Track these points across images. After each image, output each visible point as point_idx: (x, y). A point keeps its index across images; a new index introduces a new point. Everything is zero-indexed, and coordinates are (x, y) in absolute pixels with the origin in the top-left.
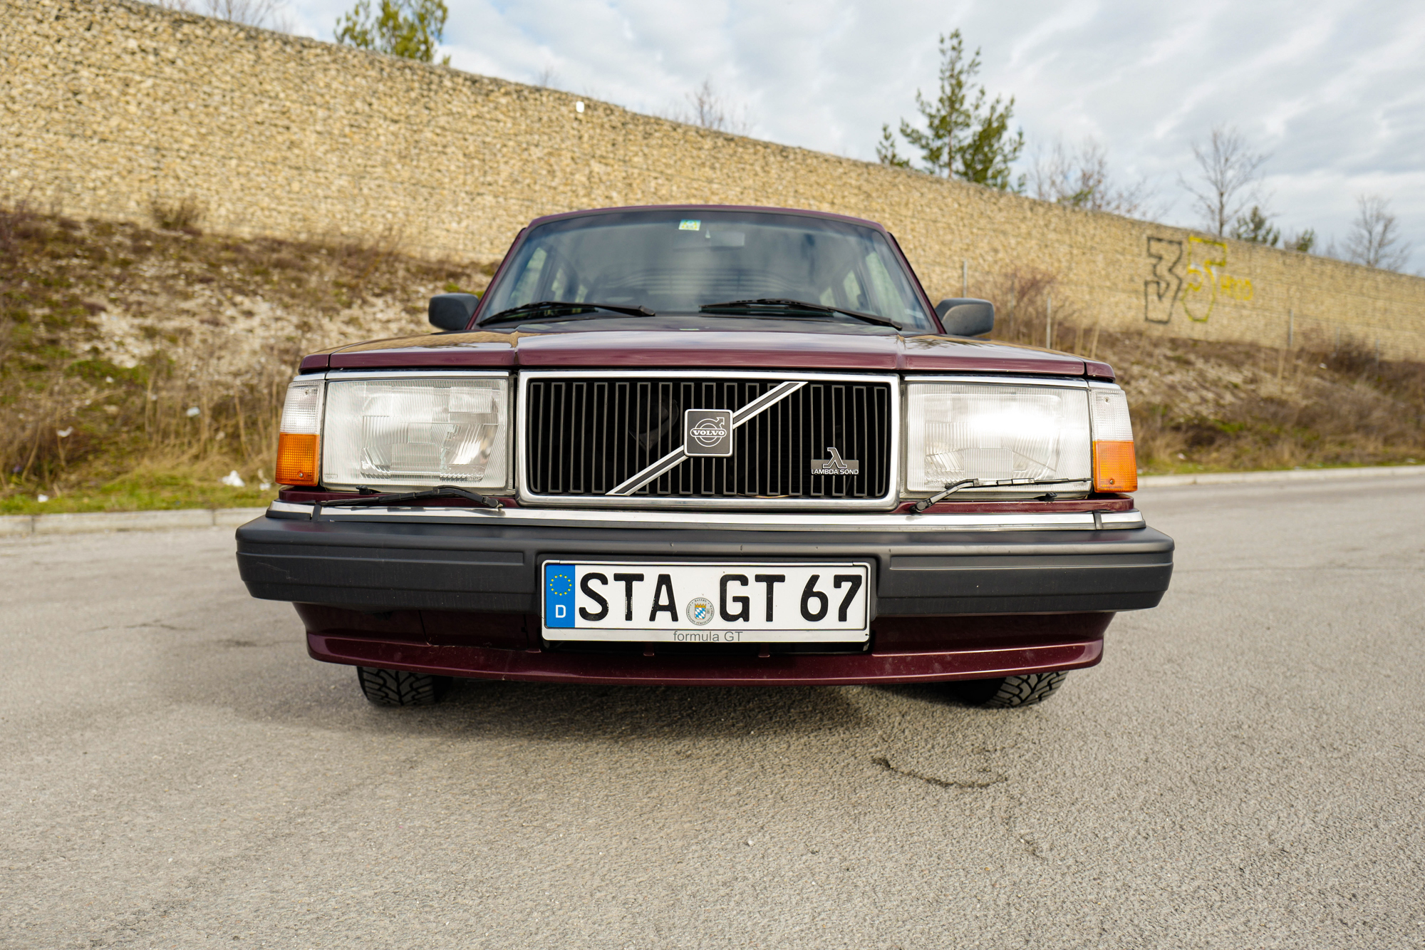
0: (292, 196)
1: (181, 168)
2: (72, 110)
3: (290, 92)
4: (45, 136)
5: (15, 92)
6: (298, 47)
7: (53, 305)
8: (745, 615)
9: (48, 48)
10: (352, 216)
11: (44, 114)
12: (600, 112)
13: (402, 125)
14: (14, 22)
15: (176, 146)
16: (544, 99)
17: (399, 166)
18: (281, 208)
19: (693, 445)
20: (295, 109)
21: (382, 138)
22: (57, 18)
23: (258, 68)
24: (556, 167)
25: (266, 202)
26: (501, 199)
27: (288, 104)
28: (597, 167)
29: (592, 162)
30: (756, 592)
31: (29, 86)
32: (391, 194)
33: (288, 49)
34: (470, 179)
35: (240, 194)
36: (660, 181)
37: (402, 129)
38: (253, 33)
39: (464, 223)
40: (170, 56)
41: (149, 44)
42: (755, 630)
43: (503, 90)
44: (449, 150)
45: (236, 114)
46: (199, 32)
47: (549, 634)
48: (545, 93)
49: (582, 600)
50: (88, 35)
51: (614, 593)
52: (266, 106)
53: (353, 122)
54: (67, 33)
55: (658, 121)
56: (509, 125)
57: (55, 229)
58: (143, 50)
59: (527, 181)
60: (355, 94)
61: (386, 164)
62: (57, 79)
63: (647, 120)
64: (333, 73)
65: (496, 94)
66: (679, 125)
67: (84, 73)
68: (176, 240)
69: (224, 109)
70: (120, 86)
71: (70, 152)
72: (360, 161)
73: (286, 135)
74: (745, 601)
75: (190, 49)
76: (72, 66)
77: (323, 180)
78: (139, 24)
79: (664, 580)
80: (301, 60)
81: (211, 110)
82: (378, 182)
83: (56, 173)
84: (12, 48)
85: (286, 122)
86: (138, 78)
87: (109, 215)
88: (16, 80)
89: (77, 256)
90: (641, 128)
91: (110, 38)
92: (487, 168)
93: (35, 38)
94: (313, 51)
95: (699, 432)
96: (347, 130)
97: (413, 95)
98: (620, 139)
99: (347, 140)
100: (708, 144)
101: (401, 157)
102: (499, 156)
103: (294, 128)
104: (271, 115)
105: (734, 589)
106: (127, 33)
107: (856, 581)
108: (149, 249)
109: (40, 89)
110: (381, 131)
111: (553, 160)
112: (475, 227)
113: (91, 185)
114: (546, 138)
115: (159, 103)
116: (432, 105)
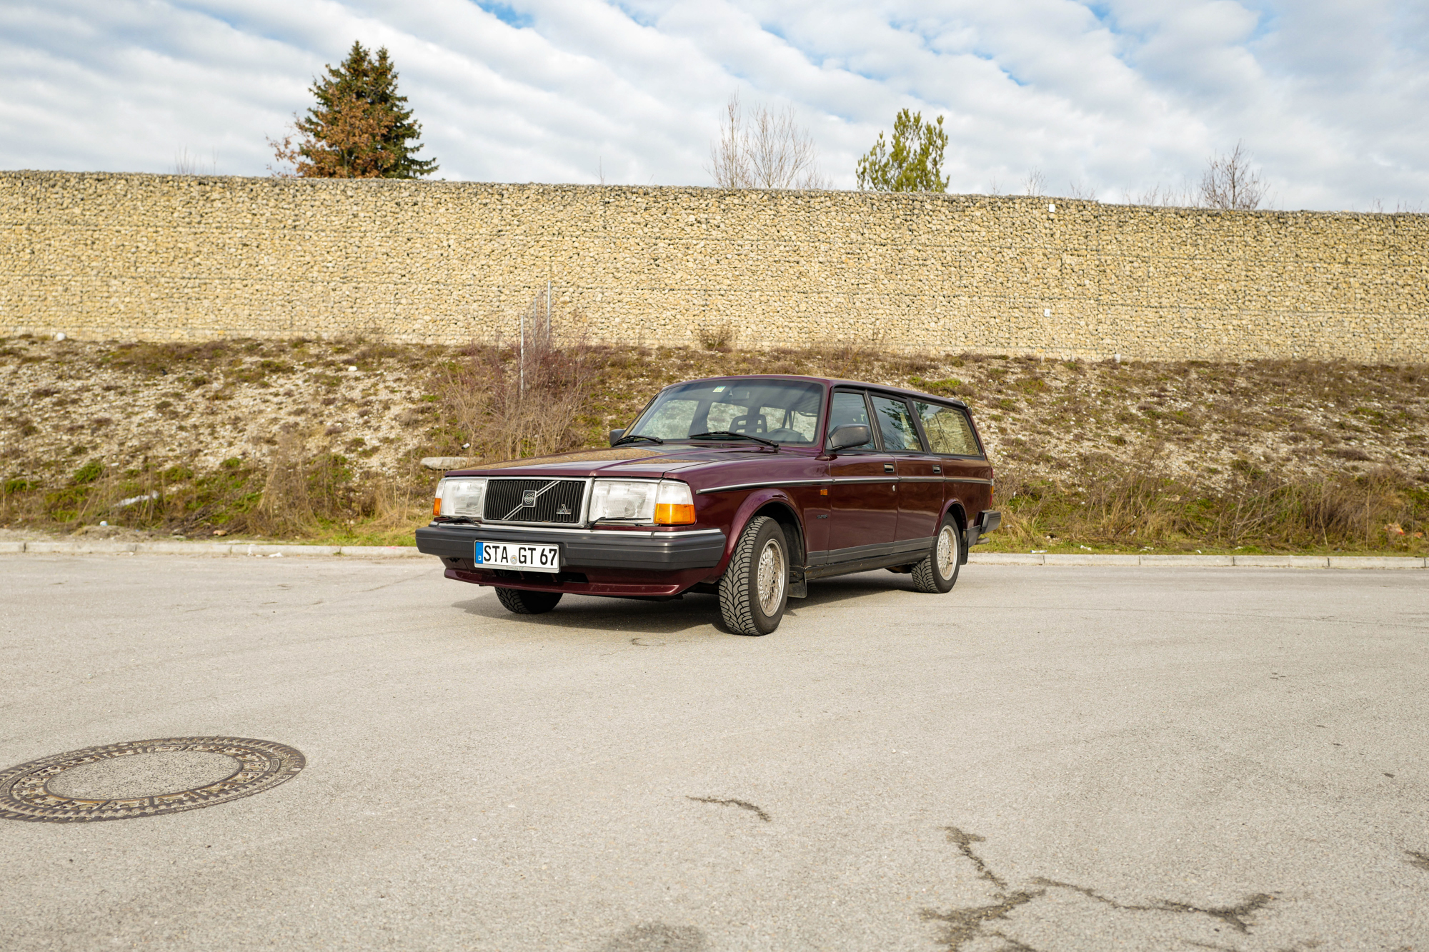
0: (799, 314)
1: (720, 302)
2: (653, 271)
3: (799, 234)
4: (636, 292)
5: (619, 265)
6: (807, 199)
7: (618, 411)
8: (525, 562)
9: (640, 231)
10: (847, 325)
11: (636, 277)
12: (1073, 209)
13: (889, 247)
14: (619, 218)
15: (718, 287)
16: (1017, 206)
17: (886, 281)
18: (791, 325)
19: (524, 504)
20: (804, 247)
21: (872, 260)
22: (646, 209)
23: (776, 220)
24: (1027, 264)
25: (780, 321)
26: (976, 299)
27: (799, 243)
28: (1068, 259)
29: (1064, 256)
30: (528, 553)
31: (627, 260)
32: (879, 305)
33: (799, 202)
34: (947, 285)
35: (762, 317)
36: (1136, 264)
37: (889, 251)
38: (774, 195)
39: (942, 322)
40: (716, 222)
41: (702, 216)
42: (527, 567)
43: (978, 205)
44: (928, 262)
45: (760, 257)
46: (736, 201)
47: (477, 565)
48: (1018, 201)
49: (485, 555)
50: (664, 217)
51: (492, 551)
52: (782, 248)
53: (848, 251)
54: (651, 219)
55: (1133, 209)
56: (983, 234)
57: (634, 356)
58: (699, 222)
59: (1001, 280)
60: (849, 230)
61: (875, 280)
62: (644, 252)
63: (1120, 209)
64: (834, 214)
65: (972, 209)
66: (1157, 210)
67: (661, 244)
68: (712, 356)
69: (752, 255)
70: (683, 250)
71: (650, 301)
72: (853, 281)
73: (797, 267)
74: (525, 556)
75: (730, 215)
76: (654, 241)
77: (824, 300)
78: (697, 204)
79: (505, 548)
80: (809, 209)
81: (743, 257)
82: (867, 296)
83: (641, 317)
84: (618, 235)
85: (797, 258)
86: (695, 242)
87: (670, 344)
88: (620, 256)
89: (642, 376)
90: (1115, 218)
91: (677, 217)
92: (963, 273)
93: (632, 226)
94: (818, 200)
95: (526, 499)
96: (844, 257)
97: (898, 221)
98: (1093, 231)
99: (844, 266)
100: (1190, 222)
101: (887, 273)
102: (974, 260)
103: (802, 262)
104: (785, 254)
105: (523, 552)
106: (689, 211)
107: (555, 551)
108: (691, 366)
109: (635, 260)
110: (870, 254)
111: (1024, 259)
112: (950, 325)
113: (663, 322)
114: (1018, 240)
115: (708, 257)
116: (915, 227)
